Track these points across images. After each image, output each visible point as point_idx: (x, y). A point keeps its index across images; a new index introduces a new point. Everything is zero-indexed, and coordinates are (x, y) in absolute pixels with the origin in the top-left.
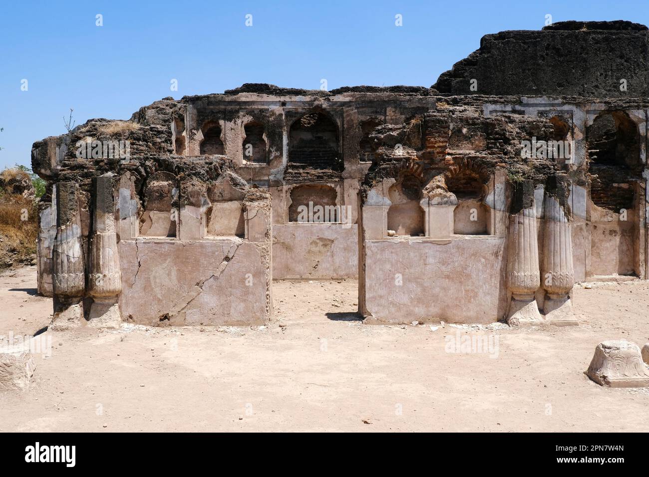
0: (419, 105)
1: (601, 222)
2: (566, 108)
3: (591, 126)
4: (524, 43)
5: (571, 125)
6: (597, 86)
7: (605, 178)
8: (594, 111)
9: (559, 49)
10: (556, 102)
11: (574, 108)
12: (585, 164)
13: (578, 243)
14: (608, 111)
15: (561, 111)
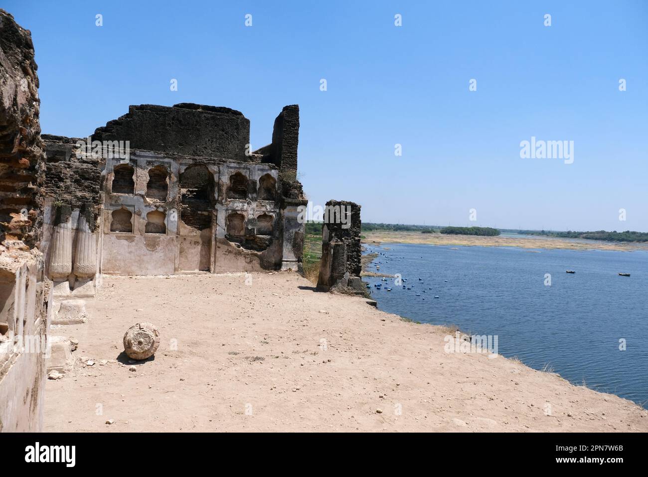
0: (59, 150)
1: (188, 236)
2: (166, 160)
3: (183, 173)
4: (157, 114)
5: (169, 172)
6: (206, 148)
7: (193, 207)
8: (185, 164)
9: (181, 121)
10: (160, 156)
11: (172, 161)
12: (177, 197)
13: (170, 249)
14: (195, 164)
15: (163, 162)
